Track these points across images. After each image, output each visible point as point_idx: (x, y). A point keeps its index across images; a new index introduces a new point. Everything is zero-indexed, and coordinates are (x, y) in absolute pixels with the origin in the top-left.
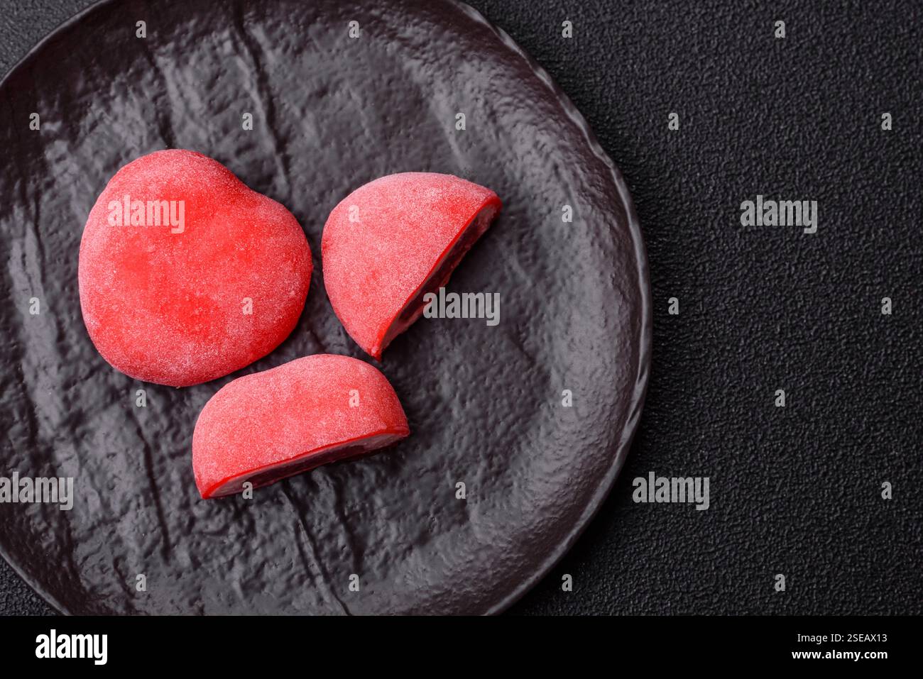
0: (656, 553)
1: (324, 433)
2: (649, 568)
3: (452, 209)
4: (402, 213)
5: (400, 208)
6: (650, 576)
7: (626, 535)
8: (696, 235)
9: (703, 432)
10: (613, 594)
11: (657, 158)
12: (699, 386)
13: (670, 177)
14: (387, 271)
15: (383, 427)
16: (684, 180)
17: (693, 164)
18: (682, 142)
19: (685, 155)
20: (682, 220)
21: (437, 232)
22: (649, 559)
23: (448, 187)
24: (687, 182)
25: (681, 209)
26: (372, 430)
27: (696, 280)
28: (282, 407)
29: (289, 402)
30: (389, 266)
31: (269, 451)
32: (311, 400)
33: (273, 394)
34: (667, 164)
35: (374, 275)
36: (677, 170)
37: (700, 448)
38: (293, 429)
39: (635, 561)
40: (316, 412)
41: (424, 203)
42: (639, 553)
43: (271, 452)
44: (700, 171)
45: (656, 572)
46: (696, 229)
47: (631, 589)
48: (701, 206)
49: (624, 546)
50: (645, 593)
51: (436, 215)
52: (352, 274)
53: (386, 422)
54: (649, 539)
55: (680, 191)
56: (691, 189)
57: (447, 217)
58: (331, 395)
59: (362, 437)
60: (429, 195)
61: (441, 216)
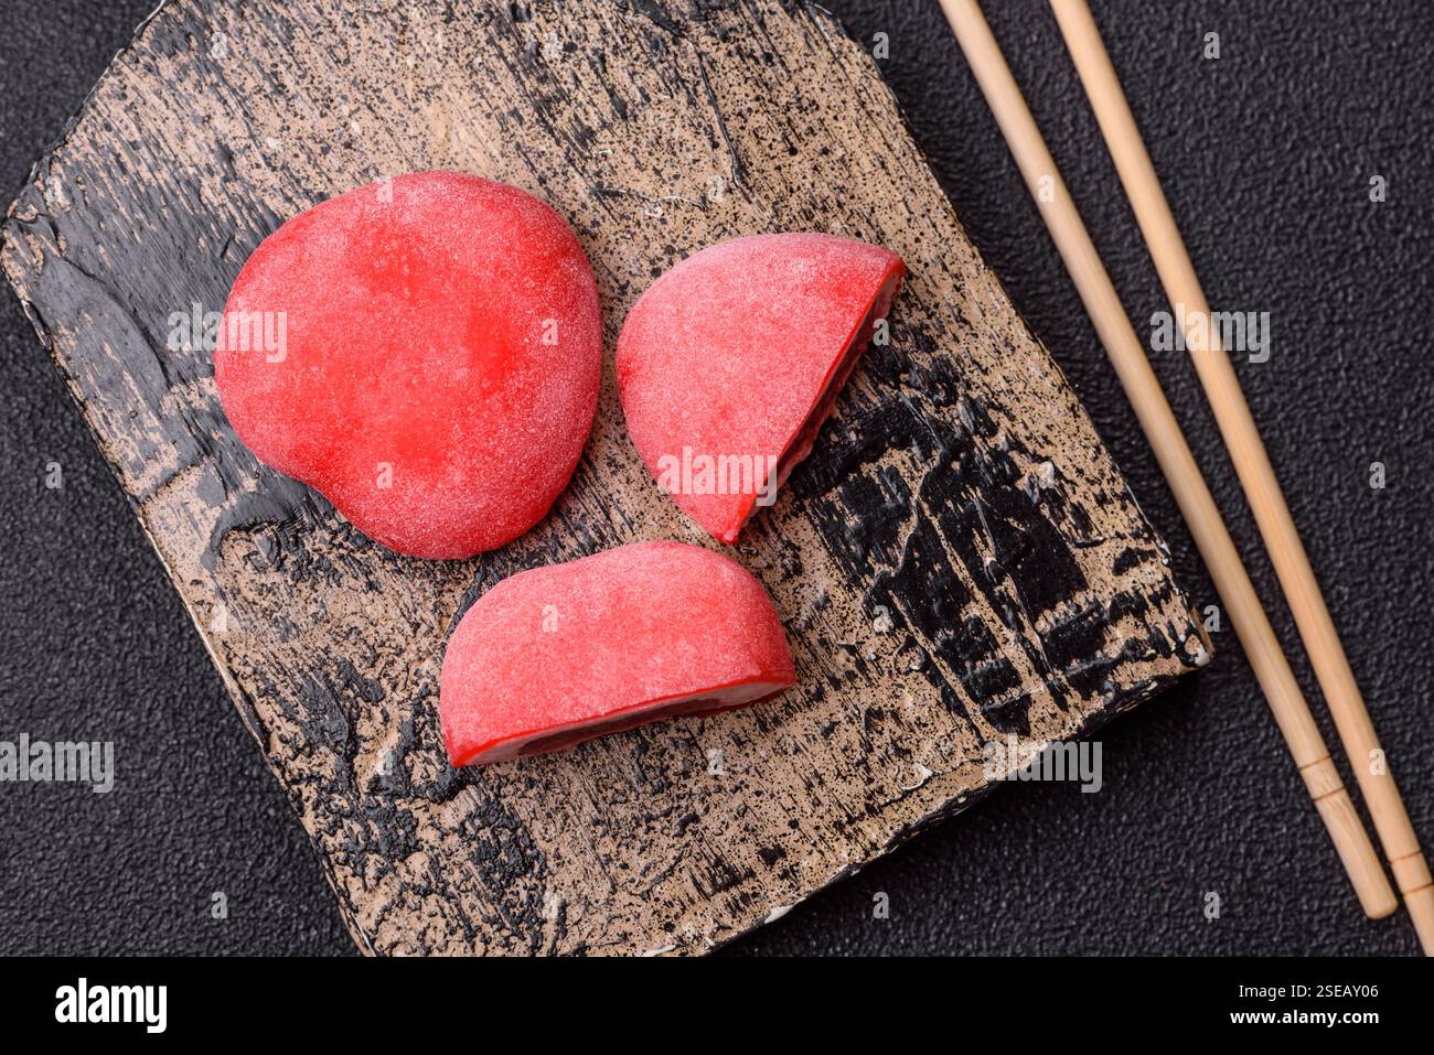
0: (1265, 747)
1: (658, 677)
2: (1253, 772)
3: (838, 289)
4: (756, 306)
5: (752, 297)
6: (1254, 784)
7: (1217, 719)
8: (1334, 242)
9: (1342, 556)
10: (1197, 812)
11: (1272, 118)
12: (1335, 483)
13: (1293, 149)
14: (745, 404)
15: (756, 672)
16: (1314, 155)
17: (1329, 129)
18: (1313, 93)
19: (1317, 115)
20: (1312, 218)
21: (820, 331)
22: (1254, 758)
23: (823, 254)
24: (1320, 158)
25: (1310, 199)
26: (737, 675)
27: (1333, 313)
28: (593, 629)
29: (603, 621)
30: (748, 395)
31: (567, 700)
32: (639, 622)
33: (578, 606)
34: (1289, 128)
35: (725, 413)
36: (1304, 139)
37: (1337, 582)
38: (608, 667)
39: (1231, 760)
40: (646, 642)
41: (790, 285)
42: (1238, 748)
43: (570, 702)
44: (1340, 140)
45: (1265, 778)
46: (1333, 232)
47: (1225, 804)
48: (1341, 196)
49: (1215, 737)
50: (1247, 811)
51: (817, 303)
52: (685, 414)
53: (761, 665)
54: (1254, 725)
55: (1308, 172)
56: (1325, 170)
57: (832, 304)
58: (674, 616)
59: (720, 686)
60: (795, 271)
61: (823, 304)
